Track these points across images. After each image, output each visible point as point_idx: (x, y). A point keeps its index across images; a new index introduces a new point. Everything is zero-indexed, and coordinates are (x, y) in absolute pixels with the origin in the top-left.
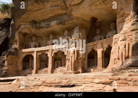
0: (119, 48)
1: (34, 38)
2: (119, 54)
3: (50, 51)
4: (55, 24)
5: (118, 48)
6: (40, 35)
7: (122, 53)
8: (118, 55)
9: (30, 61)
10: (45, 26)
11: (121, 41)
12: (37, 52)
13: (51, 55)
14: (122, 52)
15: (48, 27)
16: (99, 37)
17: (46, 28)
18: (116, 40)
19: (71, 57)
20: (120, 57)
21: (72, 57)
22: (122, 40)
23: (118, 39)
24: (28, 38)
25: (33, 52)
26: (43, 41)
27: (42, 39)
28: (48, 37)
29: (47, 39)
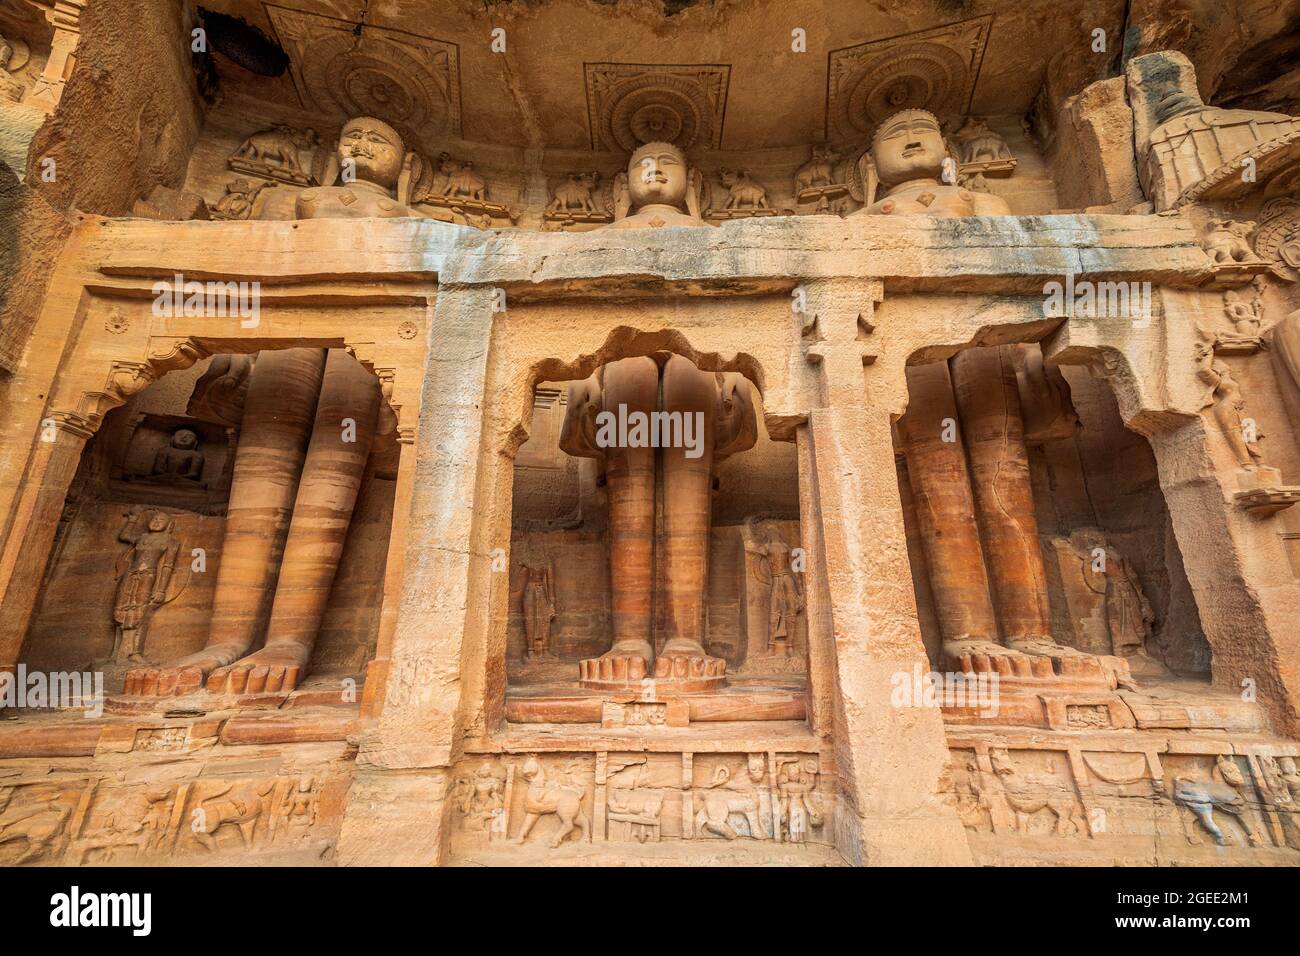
3: (832, 308)
26: (506, 221)
27: (487, 194)
28: (578, 179)
29: (564, 203)
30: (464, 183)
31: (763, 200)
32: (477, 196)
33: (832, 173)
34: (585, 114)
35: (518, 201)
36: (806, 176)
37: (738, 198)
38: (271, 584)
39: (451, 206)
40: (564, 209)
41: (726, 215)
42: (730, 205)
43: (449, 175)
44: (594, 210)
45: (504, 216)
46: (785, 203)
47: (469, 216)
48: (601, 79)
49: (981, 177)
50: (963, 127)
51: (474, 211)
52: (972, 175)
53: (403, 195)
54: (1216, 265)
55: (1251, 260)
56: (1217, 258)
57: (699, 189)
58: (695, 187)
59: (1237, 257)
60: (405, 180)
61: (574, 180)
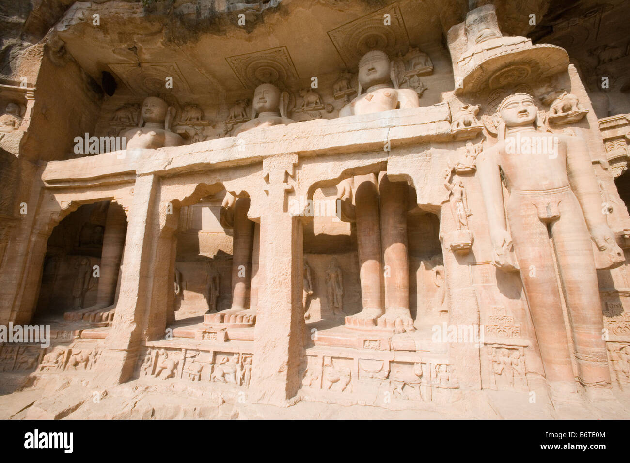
1: (154, 108)
3: (275, 168)
6: (196, 97)
9: (108, 252)
24: (119, 109)
25: (127, 178)
26: (210, 128)
27: (203, 116)
28: (239, 104)
29: (233, 115)
30: (194, 114)
31: (318, 101)
32: (198, 119)
34: (235, 76)
35: (216, 117)
36: (337, 87)
37: (306, 101)
39: (188, 125)
40: (233, 118)
41: (302, 110)
42: (303, 106)
43: (187, 111)
44: (245, 116)
45: (209, 125)
46: (330, 100)
47: (196, 127)
48: (235, 62)
49: (416, 77)
50: (408, 51)
51: (198, 125)
52: (412, 76)
53: (167, 125)
54: (455, 129)
55: (473, 125)
56: (458, 125)
57: (287, 101)
58: (284, 100)
59: (468, 124)
60: (168, 119)
61: (238, 104)
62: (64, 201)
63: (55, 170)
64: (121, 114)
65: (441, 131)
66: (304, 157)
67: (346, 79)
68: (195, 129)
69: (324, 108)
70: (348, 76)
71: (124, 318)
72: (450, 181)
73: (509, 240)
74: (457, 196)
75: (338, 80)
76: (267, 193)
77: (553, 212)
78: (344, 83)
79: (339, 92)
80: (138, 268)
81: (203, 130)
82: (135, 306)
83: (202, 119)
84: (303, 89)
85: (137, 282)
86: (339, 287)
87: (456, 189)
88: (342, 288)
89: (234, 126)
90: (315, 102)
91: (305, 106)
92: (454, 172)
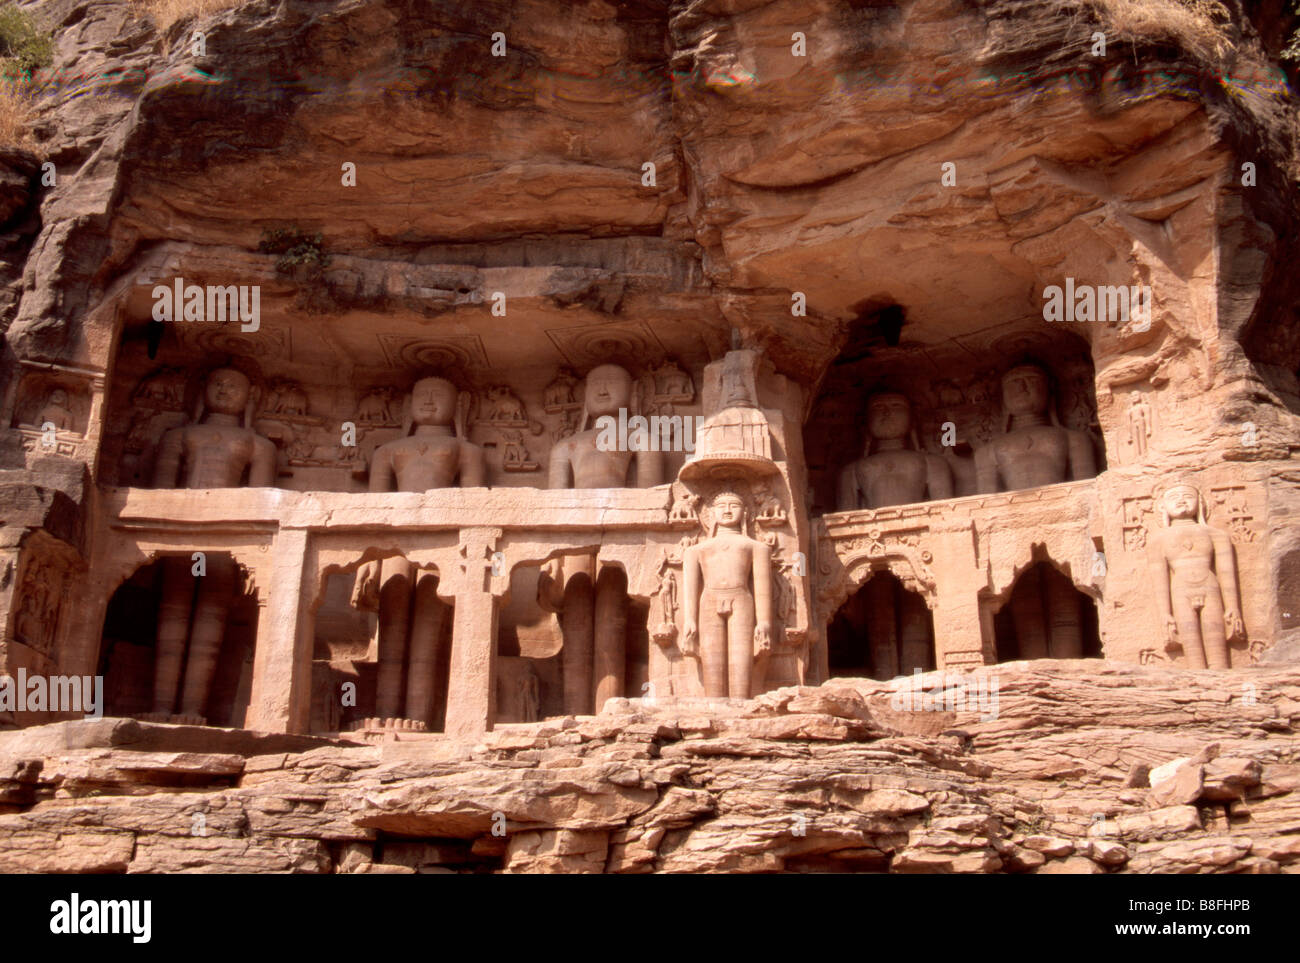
0: (1169, 568)
1: (231, 390)
2: (1171, 613)
3: (474, 542)
4: (532, 293)
5: (1159, 567)
6: (295, 366)
7: (1198, 611)
8: (1167, 617)
10: (427, 293)
11: (1171, 519)
12: (317, 536)
13: (486, 588)
14: (1196, 603)
15: (449, 308)
16: (908, 467)
17: (421, 317)
18: (1130, 506)
19: (718, 621)
20: (1188, 639)
21: (725, 617)
22: (1184, 516)
23: (1145, 504)
26: (321, 429)
27: (308, 407)
28: (378, 394)
29: (366, 413)
30: (291, 402)
31: (518, 413)
32: (300, 412)
33: (571, 392)
34: (381, 352)
35: (333, 411)
36: (551, 395)
37: (499, 410)
38: (181, 683)
39: (281, 420)
40: (366, 419)
41: (489, 425)
42: (492, 418)
44: (389, 419)
45: (322, 425)
46: (537, 413)
47: (294, 425)
48: (389, 339)
49: (669, 405)
50: (660, 366)
51: (298, 423)
52: (664, 404)
53: (248, 420)
54: (672, 519)
55: (689, 518)
56: (675, 516)
57: (467, 406)
58: (462, 406)
59: (683, 515)
60: (250, 408)
61: (376, 394)
62: (148, 549)
63: (138, 503)
64: (156, 387)
65: (657, 520)
66: (510, 533)
67: (567, 384)
68: (293, 429)
69: (527, 427)
70: (571, 380)
71: (274, 706)
72: (662, 573)
73: (693, 630)
74: (665, 588)
75: (554, 382)
76: (464, 569)
77: (727, 608)
78: (563, 391)
79: (554, 405)
80: (291, 647)
81: (309, 432)
82: (288, 692)
83: (307, 414)
84: (495, 388)
85: (290, 664)
86: (534, 700)
87: (666, 581)
88: (538, 701)
89: (368, 433)
90: (513, 414)
91: (496, 419)
92: (666, 564)
